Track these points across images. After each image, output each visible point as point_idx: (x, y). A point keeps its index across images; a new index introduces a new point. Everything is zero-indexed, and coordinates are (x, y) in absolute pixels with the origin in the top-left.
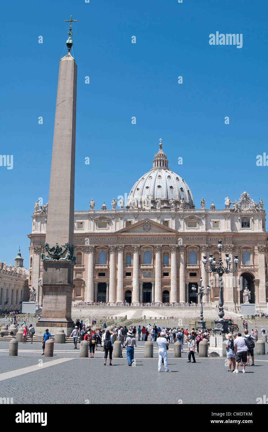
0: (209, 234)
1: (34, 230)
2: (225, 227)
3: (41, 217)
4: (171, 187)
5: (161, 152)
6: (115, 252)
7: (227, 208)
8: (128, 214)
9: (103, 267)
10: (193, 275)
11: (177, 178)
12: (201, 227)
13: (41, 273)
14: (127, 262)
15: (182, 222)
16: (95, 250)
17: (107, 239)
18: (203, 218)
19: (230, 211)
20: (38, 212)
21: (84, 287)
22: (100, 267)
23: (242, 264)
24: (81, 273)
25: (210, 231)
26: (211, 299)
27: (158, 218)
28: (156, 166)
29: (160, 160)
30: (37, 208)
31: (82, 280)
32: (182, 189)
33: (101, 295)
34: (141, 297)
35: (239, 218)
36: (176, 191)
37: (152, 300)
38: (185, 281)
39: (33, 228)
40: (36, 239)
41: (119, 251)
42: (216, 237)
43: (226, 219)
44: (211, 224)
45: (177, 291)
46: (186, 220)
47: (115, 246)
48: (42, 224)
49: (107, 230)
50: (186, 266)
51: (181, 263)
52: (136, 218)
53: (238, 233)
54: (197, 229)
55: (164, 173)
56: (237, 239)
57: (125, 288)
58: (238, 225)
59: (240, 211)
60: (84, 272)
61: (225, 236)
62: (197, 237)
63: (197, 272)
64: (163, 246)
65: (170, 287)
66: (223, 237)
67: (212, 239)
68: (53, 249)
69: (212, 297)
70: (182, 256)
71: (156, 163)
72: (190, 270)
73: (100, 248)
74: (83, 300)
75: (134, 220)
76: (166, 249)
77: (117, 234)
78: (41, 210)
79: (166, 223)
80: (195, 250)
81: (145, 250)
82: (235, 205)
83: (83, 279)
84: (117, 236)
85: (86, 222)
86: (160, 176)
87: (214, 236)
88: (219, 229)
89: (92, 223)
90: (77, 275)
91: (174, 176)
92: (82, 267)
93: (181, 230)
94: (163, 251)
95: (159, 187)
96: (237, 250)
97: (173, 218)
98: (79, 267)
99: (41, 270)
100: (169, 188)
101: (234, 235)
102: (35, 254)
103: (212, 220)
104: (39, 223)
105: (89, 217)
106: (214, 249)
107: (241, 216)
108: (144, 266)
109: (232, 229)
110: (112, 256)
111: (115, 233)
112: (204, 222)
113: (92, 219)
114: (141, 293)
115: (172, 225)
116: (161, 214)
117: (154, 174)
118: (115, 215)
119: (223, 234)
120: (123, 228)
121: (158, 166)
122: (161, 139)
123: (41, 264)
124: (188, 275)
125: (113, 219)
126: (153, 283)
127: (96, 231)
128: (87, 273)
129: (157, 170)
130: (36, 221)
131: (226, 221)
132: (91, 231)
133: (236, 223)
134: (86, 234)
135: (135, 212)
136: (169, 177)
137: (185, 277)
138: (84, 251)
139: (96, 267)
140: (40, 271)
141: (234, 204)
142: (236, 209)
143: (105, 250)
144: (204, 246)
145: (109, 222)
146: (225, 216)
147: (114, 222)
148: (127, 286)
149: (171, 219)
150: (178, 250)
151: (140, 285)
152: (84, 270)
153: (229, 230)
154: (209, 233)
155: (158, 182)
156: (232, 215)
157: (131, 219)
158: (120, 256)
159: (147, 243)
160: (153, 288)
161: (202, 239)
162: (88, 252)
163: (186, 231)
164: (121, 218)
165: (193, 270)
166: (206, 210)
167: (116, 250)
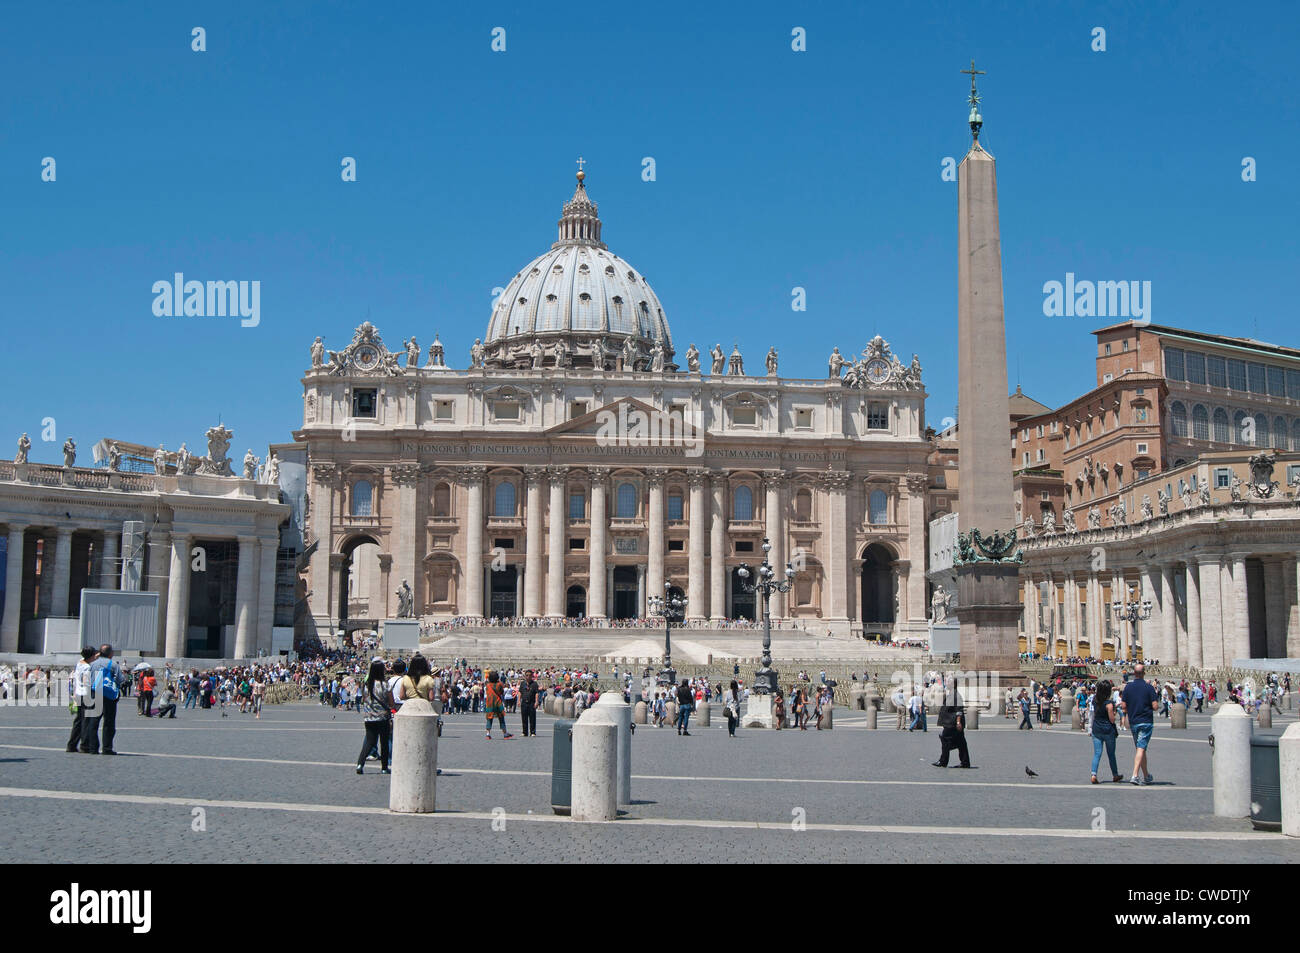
0: (788, 443)
1: (310, 420)
2: (826, 424)
3: (333, 383)
4: (617, 300)
5: (581, 197)
6: (541, 483)
7: (834, 377)
8: (578, 384)
9: (509, 524)
10: (744, 547)
11: (631, 275)
12: (766, 423)
13: (336, 536)
14: (574, 511)
15: (718, 409)
16: (487, 481)
17: (520, 448)
18: (773, 401)
19: (839, 385)
20: (324, 369)
21: (456, 578)
22: (500, 524)
23: (867, 522)
24: (447, 539)
25: (789, 433)
26: (790, 609)
27: (657, 397)
28: (578, 235)
29: (582, 221)
30: (319, 359)
31: (452, 558)
32: (643, 304)
33: (503, 597)
34: (611, 602)
35: (862, 403)
36: (630, 311)
37: (641, 612)
38: (725, 563)
39: (309, 412)
40: (321, 444)
41: (555, 481)
42: (804, 451)
43: (829, 405)
44: (792, 415)
45: (705, 588)
46: (727, 405)
47: (543, 467)
48: (336, 402)
49: (519, 423)
50: (726, 524)
51: (715, 516)
52: (598, 396)
53: (860, 442)
54: (755, 429)
55: (597, 260)
56: (857, 458)
57: (568, 579)
58: (860, 420)
59: (865, 385)
60: (456, 538)
61: (827, 448)
62: (756, 450)
63: (754, 540)
64: (670, 470)
65: (688, 580)
66: (822, 452)
67: (793, 456)
68: (990, 539)
69: (792, 606)
70: (718, 496)
71: (570, 227)
72: (736, 534)
73: (500, 474)
74: (455, 612)
75: (592, 399)
76: (676, 480)
77: (550, 436)
78: (332, 363)
80: (750, 483)
81: (622, 480)
82: (852, 369)
83: (454, 554)
84: (549, 440)
85: (461, 401)
86: (584, 267)
87: (800, 447)
88: (812, 430)
89: (479, 404)
90: (438, 544)
91: (622, 267)
92: (451, 524)
93: (715, 430)
94: (671, 484)
95: (585, 296)
96: (856, 487)
97: (695, 399)
98: (442, 524)
99: (335, 529)
100: (611, 303)
101: (851, 448)
102: (319, 486)
103: (794, 405)
104: (328, 400)
105: (468, 387)
106: (800, 483)
107: (866, 397)
108: (620, 522)
109: (846, 430)
110: (532, 495)
111: (544, 434)
112: (774, 410)
113: (478, 394)
114: (611, 595)
116: (665, 386)
117: (570, 259)
118: (543, 384)
119: (825, 445)
120: (562, 422)
121: (574, 236)
122: (581, 161)
123: (335, 512)
124: (733, 549)
125: (537, 395)
126: (641, 567)
127: (490, 427)
128: (466, 540)
129: (575, 248)
130: (319, 394)
131: (830, 411)
132: (477, 426)
133: (854, 415)
134: (462, 433)
135: (595, 377)
136: (610, 269)
137: (726, 554)
138: (457, 480)
139: (491, 524)
140: (332, 533)
141: (849, 365)
142: (856, 379)
143: (511, 479)
144: (776, 474)
145: (526, 404)
146: (827, 397)
147: (538, 404)
148: (574, 575)
149: (689, 401)
150: (707, 481)
151: (607, 571)
152: (455, 530)
153: (839, 434)
154: (788, 440)
155: (580, 284)
156: (843, 396)
157: (584, 395)
158: (556, 494)
159: (628, 461)
160: (641, 579)
161: (769, 455)
162: (468, 484)
163: (729, 433)
164: (559, 395)
165: (745, 534)
166: (779, 380)
167: (545, 481)
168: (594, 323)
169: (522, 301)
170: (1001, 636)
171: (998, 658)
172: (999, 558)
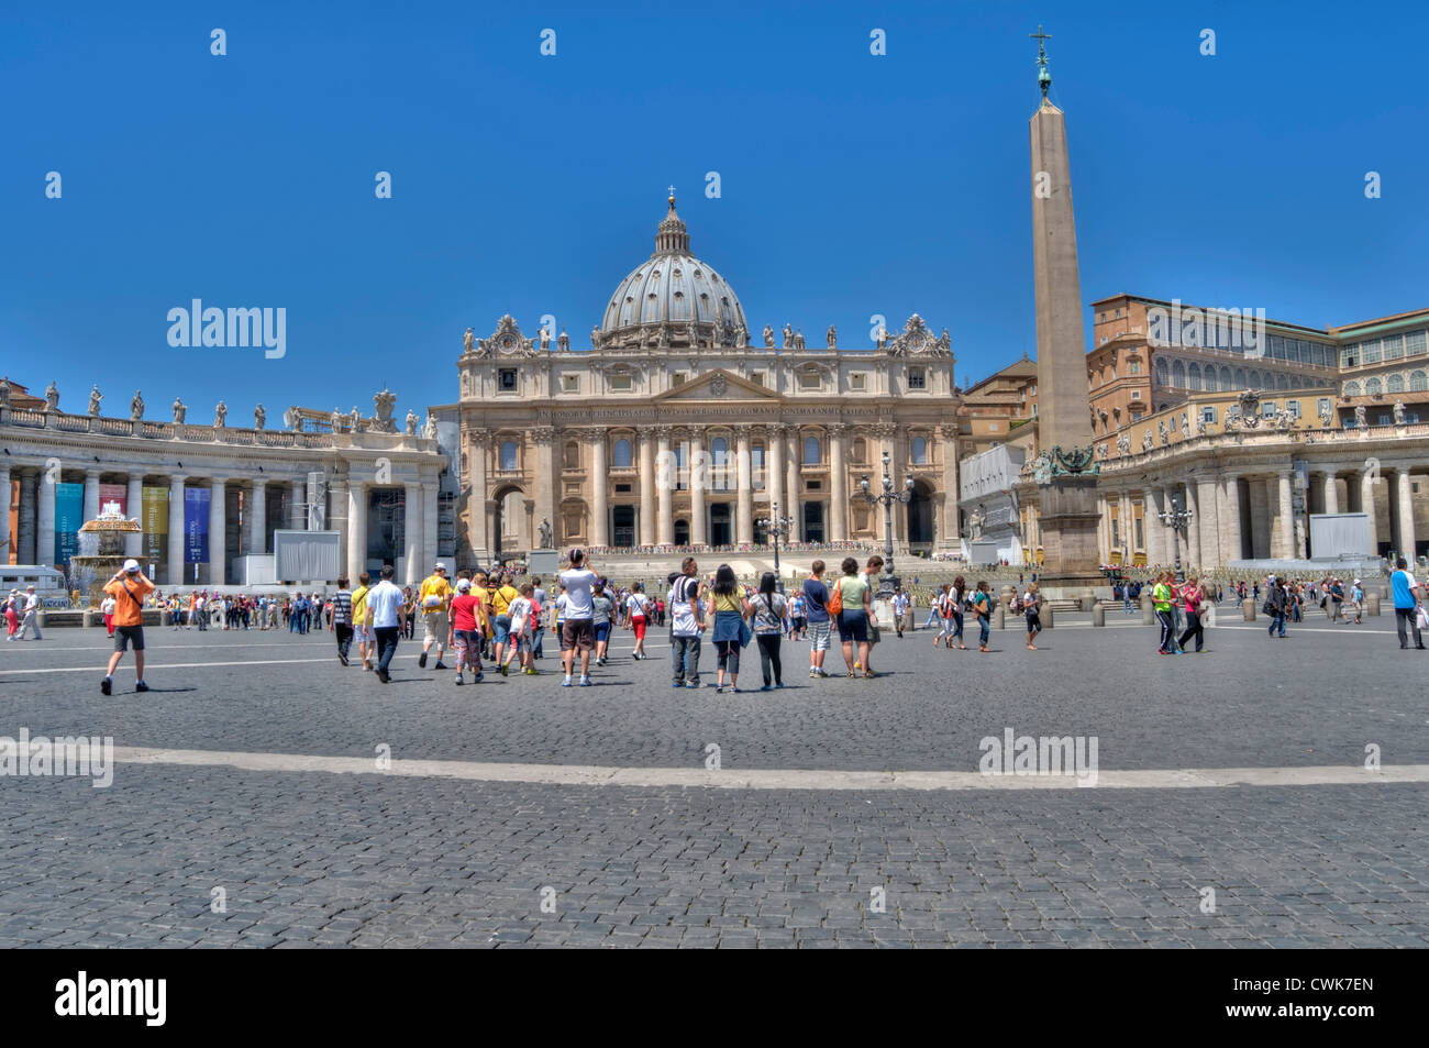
0: (845, 402)
1: (466, 395)
2: (876, 386)
3: (483, 364)
4: (704, 296)
5: (672, 216)
6: (651, 439)
7: (882, 347)
8: (677, 359)
9: (627, 473)
10: (814, 485)
11: (714, 276)
12: (828, 387)
13: (489, 487)
15: (790, 377)
16: (607, 438)
17: (633, 412)
18: (833, 368)
19: (885, 354)
20: (474, 353)
21: (586, 516)
22: (619, 473)
23: (910, 463)
24: (577, 486)
25: (847, 394)
26: (851, 533)
27: (741, 368)
28: (671, 247)
29: (674, 236)
30: (471, 346)
31: (582, 501)
32: (725, 299)
33: (623, 531)
34: (710, 532)
35: (904, 368)
36: (715, 306)
37: (733, 539)
38: (799, 498)
39: (464, 389)
40: (475, 413)
41: (662, 438)
42: (858, 408)
43: (878, 371)
44: (849, 380)
46: (797, 373)
47: (652, 426)
48: (485, 381)
49: (632, 392)
50: (799, 467)
51: (790, 462)
52: (694, 368)
53: (904, 400)
54: (819, 391)
55: (687, 266)
56: (901, 412)
57: (675, 514)
58: (902, 382)
59: (906, 354)
60: (585, 485)
61: (877, 405)
62: (821, 407)
63: (821, 480)
64: (753, 426)
65: (769, 513)
66: (873, 408)
67: (851, 412)
68: (1070, 455)
69: (853, 531)
70: (792, 447)
71: (665, 241)
72: (807, 475)
73: (618, 433)
75: (689, 371)
76: (759, 434)
77: (657, 401)
78: (480, 349)
79: (757, 378)
80: (817, 435)
81: (715, 434)
82: (895, 342)
83: (584, 498)
84: (655, 405)
85: (585, 376)
86: (677, 271)
87: (854, 405)
88: (865, 391)
89: (599, 378)
90: (570, 490)
91: (707, 271)
92: (580, 474)
93: (788, 393)
94: (756, 436)
95: (679, 294)
96: (901, 435)
97: (772, 368)
98: (573, 474)
99: (488, 481)
100: (699, 299)
101: (895, 405)
102: (474, 448)
103: (850, 372)
104: (479, 379)
105: (590, 364)
106: (857, 433)
107: (907, 363)
109: (892, 391)
110: (644, 449)
111: (652, 400)
112: (835, 376)
113: (598, 370)
114: (709, 526)
115: (770, 381)
116: (747, 359)
117: (665, 266)
118: (650, 360)
119: (875, 403)
120: (666, 389)
121: (668, 247)
122: (671, 188)
123: (487, 468)
124: (805, 487)
125: (645, 369)
126: (732, 505)
127: (608, 396)
128: (593, 486)
129: (669, 258)
130: (471, 374)
131: (879, 376)
132: (598, 395)
133: (898, 379)
134: (586, 401)
135: (691, 353)
136: (697, 273)
137: (799, 492)
138: (583, 438)
139: (612, 473)
140: (486, 484)
141: (894, 338)
142: (899, 350)
143: (627, 437)
144: (837, 427)
145: (636, 376)
146: (876, 364)
147: (646, 377)
148: (680, 511)
149: (767, 370)
150: (782, 434)
151: (706, 507)
152: (584, 479)
153: (886, 393)
154: (846, 399)
155: (674, 285)
156: (890, 360)
157: (681, 369)
158: (663, 448)
159: (720, 421)
160: (733, 514)
161: (831, 411)
162: (593, 441)
163: (799, 395)
164: (663, 368)
165: (814, 475)
166: (838, 351)
167: (654, 436)
168: (687, 315)
169: (629, 299)
170: (1082, 541)
171: (1081, 561)
172: (1079, 472)
